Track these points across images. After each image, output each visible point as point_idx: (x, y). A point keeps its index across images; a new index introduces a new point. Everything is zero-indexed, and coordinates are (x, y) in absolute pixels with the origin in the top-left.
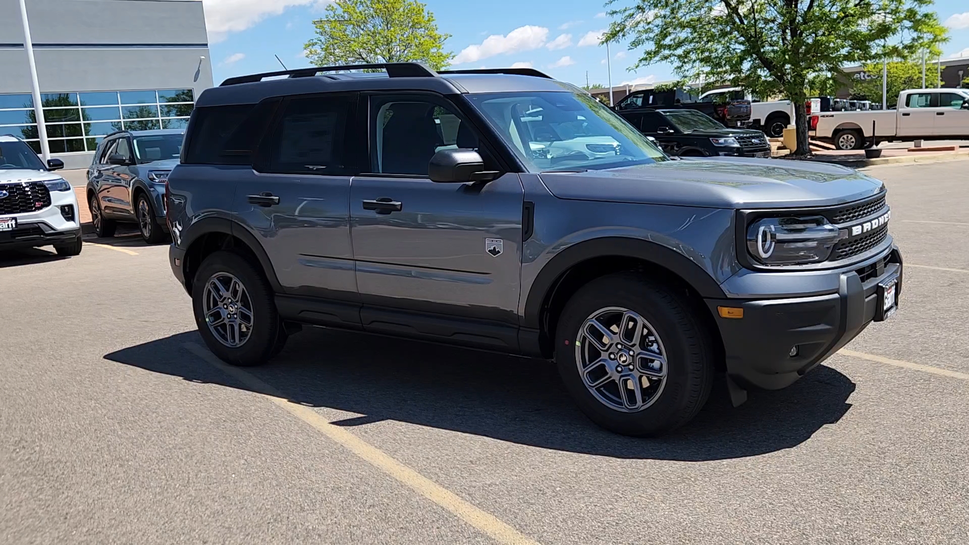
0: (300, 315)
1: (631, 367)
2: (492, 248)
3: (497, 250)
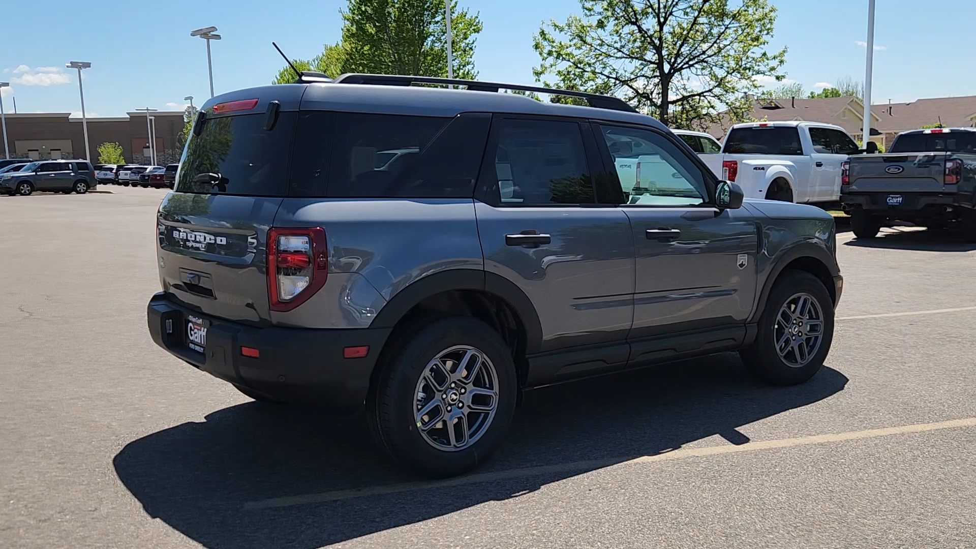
0: (556, 374)
1: (800, 334)
2: (741, 262)
3: (743, 263)
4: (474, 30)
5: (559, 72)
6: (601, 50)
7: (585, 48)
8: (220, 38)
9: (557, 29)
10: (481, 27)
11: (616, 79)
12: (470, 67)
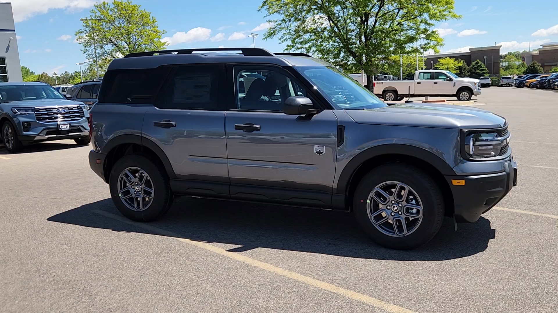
0: (187, 191)
1: (400, 213)
2: (318, 151)
3: (321, 152)
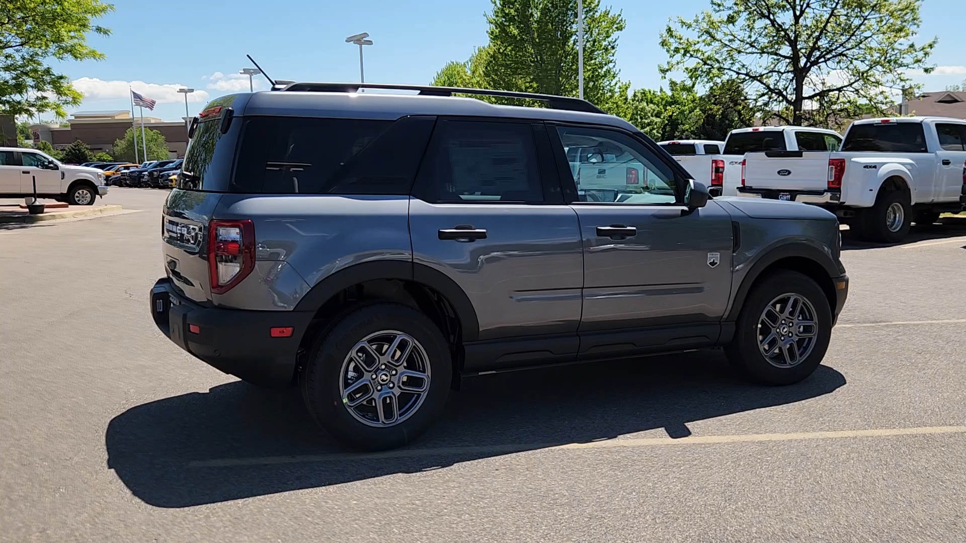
0: (496, 361)
2: (712, 261)
3: (714, 262)
4: (616, 28)
5: (687, 69)
6: (731, 46)
7: (716, 44)
8: (372, 44)
9: (684, 26)
10: (624, 26)
11: (747, 74)
12: (611, 65)
